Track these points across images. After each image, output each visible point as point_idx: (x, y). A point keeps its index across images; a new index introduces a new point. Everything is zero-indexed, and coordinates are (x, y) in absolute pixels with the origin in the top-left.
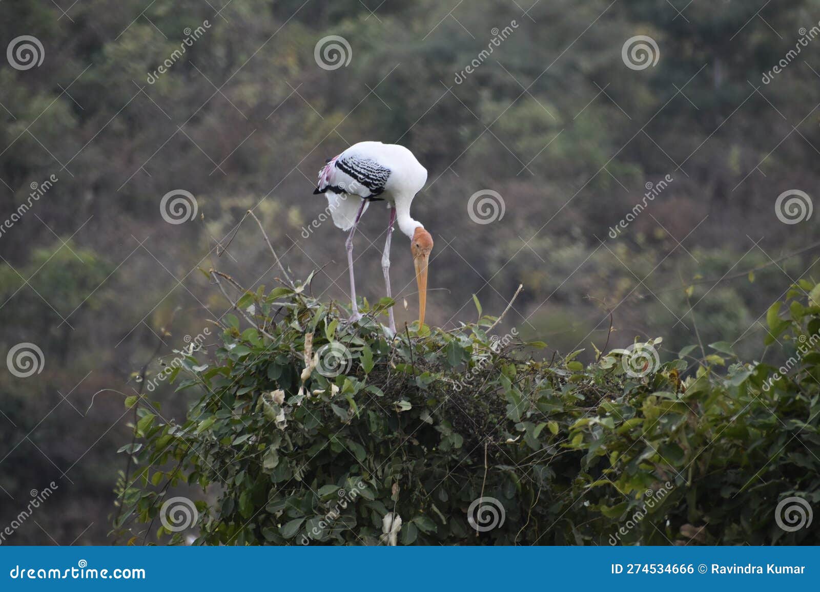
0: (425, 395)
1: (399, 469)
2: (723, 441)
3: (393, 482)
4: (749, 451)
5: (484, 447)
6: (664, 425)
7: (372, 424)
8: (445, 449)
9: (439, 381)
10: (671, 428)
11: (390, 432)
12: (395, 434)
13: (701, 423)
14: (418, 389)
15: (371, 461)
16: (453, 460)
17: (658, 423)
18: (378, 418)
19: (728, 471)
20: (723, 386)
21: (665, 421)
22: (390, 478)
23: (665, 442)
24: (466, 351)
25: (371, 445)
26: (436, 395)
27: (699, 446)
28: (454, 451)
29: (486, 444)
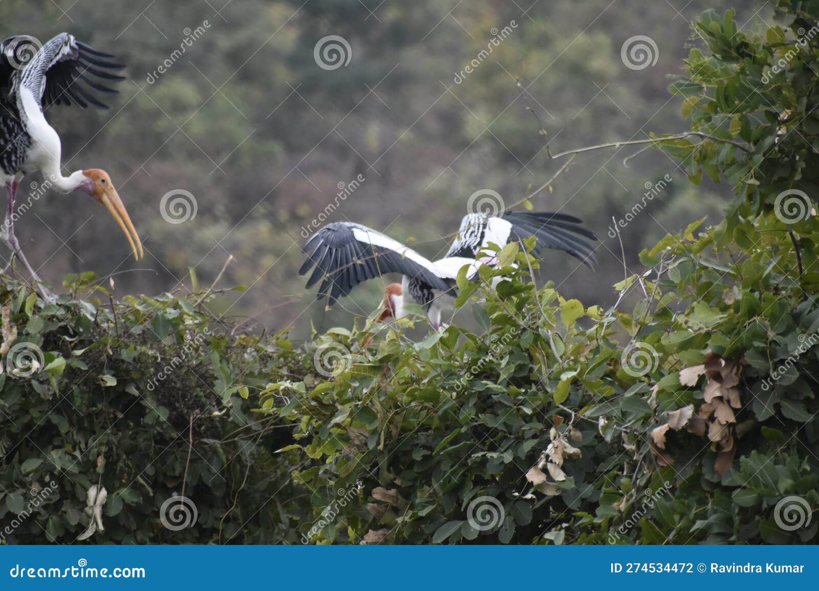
0: (131, 367)
1: (105, 442)
2: (413, 404)
3: (99, 454)
4: (440, 413)
5: (189, 420)
6: (355, 388)
7: (76, 398)
8: (150, 423)
9: (144, 354)
10: (362, 391)
11: (94, 405)
12: (100, 406)
13: (392, 386)
14: (123, 361)
15: (75, 433)
16: (159, 433)
17: (350, 386)
18: (82, 392)
19: (419, 433)
20: (413, 349)
21: (356, 384)
22: (95, 450)
23: (358, 405)
24: (174, 322)
25: (75, 418)
26: (141, 367)
27: (390, 408)
28: (160, 424)
29: (192, 418)
